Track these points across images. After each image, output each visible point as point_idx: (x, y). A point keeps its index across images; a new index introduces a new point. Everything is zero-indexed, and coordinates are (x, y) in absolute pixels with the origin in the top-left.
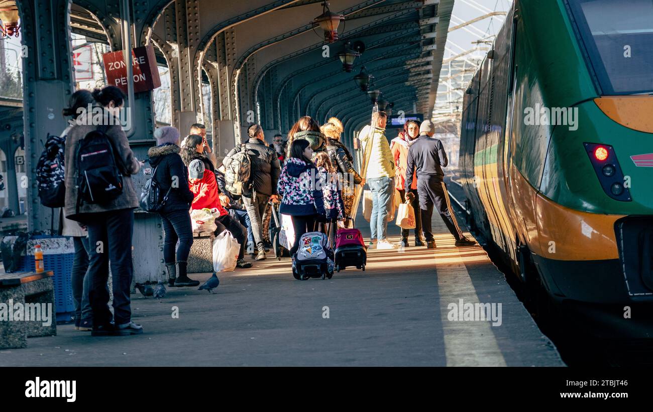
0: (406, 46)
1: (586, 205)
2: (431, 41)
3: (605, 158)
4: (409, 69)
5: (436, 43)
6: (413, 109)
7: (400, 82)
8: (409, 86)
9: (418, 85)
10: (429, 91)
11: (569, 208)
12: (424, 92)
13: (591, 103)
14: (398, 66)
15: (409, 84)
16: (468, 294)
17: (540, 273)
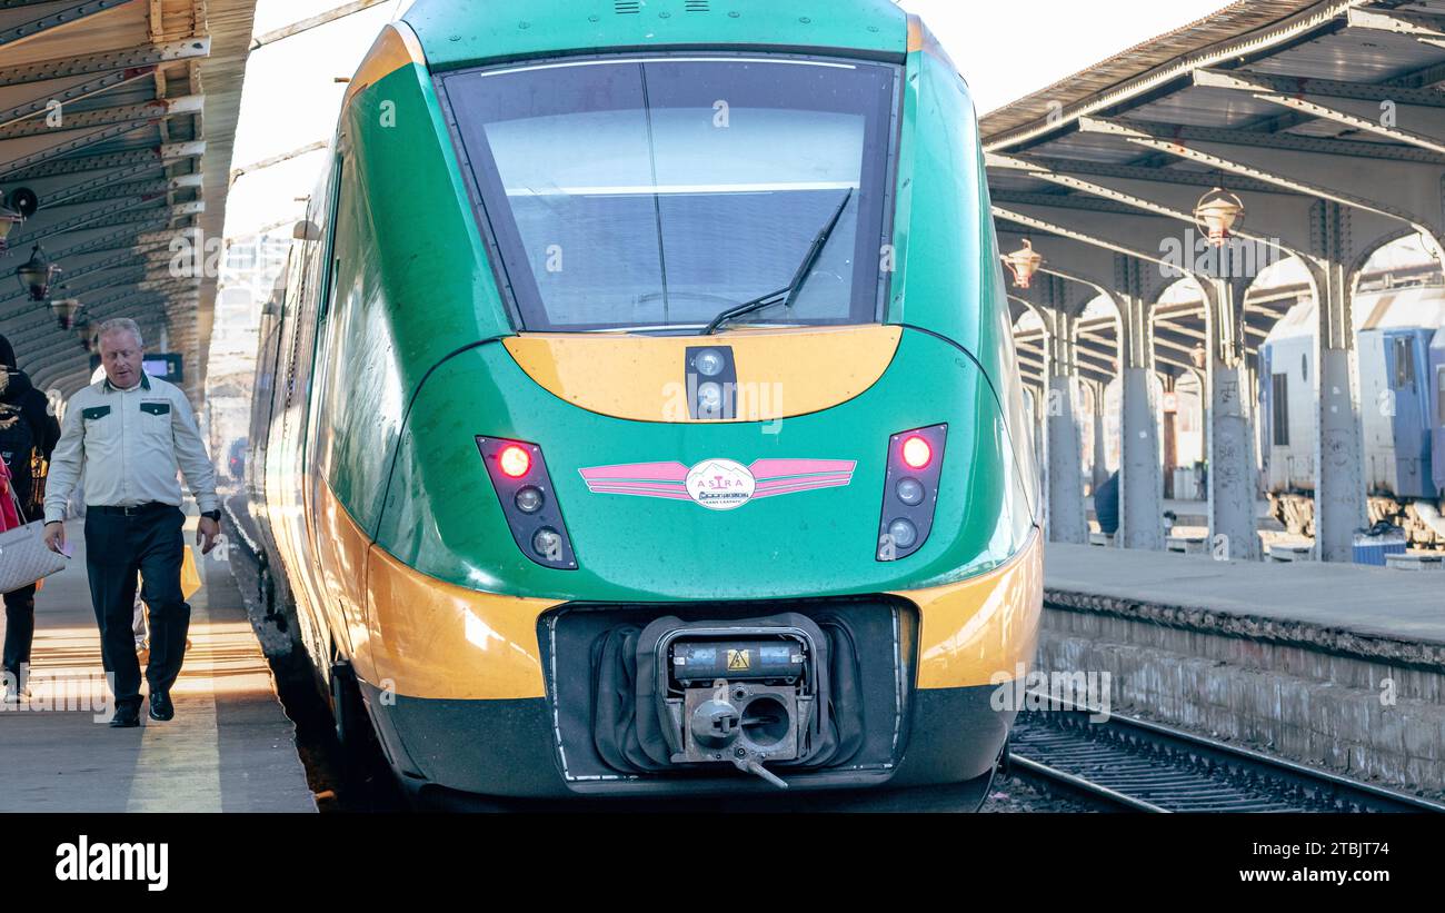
0: (133, 203)
1: (477, 575)
2: (192, 195)
3: (523, 471)
4: (145, 254)
5: (203, 197)
6: (158, 343)
7: (127, 283)
8: (151, 291)
9: (171, 289)
10: (196, 304)
11: (438, 581)
12: (186, 305)
13: (496, 346)
14: (120, 247)
15: (148, 287)
16: (200, 770)
17: (375, 726)
